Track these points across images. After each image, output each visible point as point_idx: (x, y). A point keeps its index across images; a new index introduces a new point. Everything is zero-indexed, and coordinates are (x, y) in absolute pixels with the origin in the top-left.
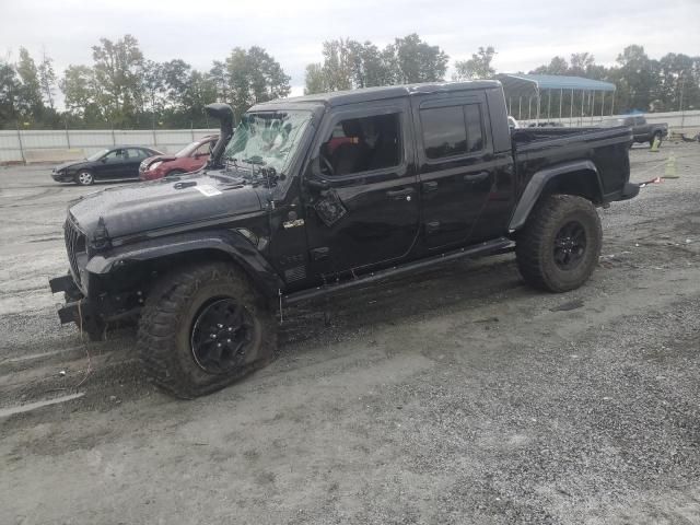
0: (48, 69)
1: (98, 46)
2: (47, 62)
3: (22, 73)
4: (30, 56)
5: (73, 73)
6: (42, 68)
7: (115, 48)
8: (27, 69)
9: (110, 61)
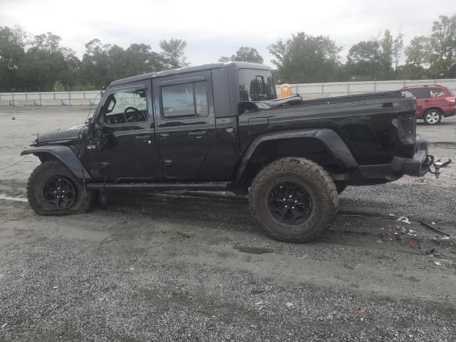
0: (399, 41)
1: (437, 21)
2: (400, 37)
3: (384, 46)
4: (391, 34)
5: (416, 42)
6: (396, 41)
7: (449, 21)
8: (387, 43)
9: (443, 31)
